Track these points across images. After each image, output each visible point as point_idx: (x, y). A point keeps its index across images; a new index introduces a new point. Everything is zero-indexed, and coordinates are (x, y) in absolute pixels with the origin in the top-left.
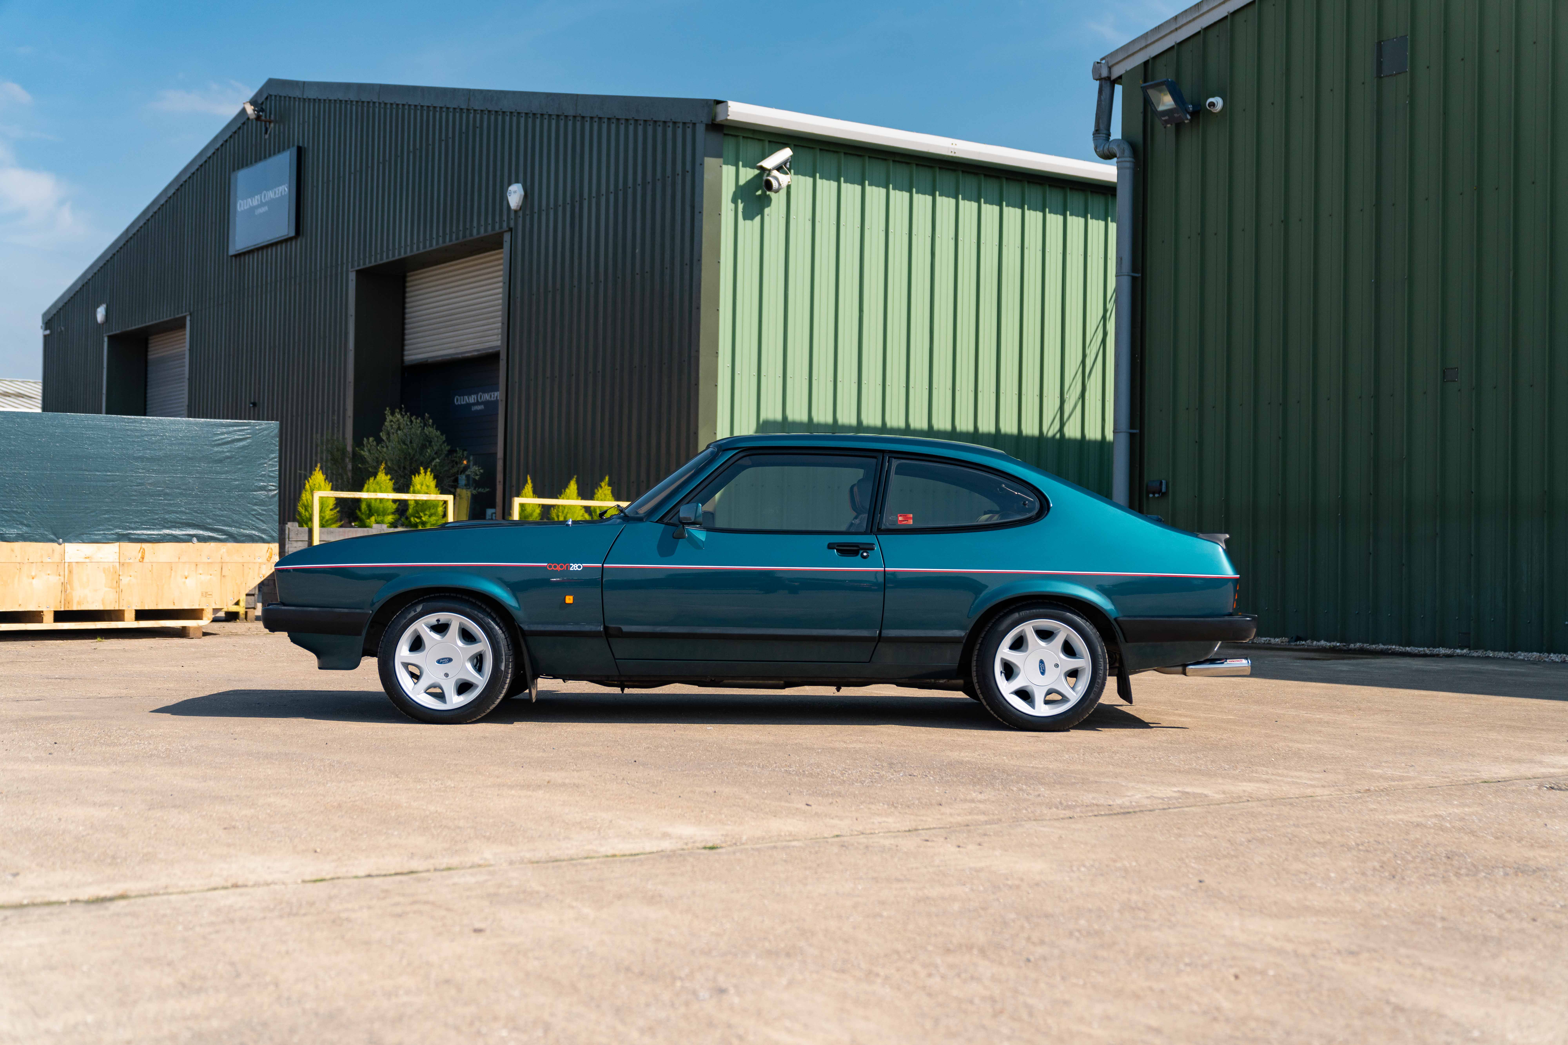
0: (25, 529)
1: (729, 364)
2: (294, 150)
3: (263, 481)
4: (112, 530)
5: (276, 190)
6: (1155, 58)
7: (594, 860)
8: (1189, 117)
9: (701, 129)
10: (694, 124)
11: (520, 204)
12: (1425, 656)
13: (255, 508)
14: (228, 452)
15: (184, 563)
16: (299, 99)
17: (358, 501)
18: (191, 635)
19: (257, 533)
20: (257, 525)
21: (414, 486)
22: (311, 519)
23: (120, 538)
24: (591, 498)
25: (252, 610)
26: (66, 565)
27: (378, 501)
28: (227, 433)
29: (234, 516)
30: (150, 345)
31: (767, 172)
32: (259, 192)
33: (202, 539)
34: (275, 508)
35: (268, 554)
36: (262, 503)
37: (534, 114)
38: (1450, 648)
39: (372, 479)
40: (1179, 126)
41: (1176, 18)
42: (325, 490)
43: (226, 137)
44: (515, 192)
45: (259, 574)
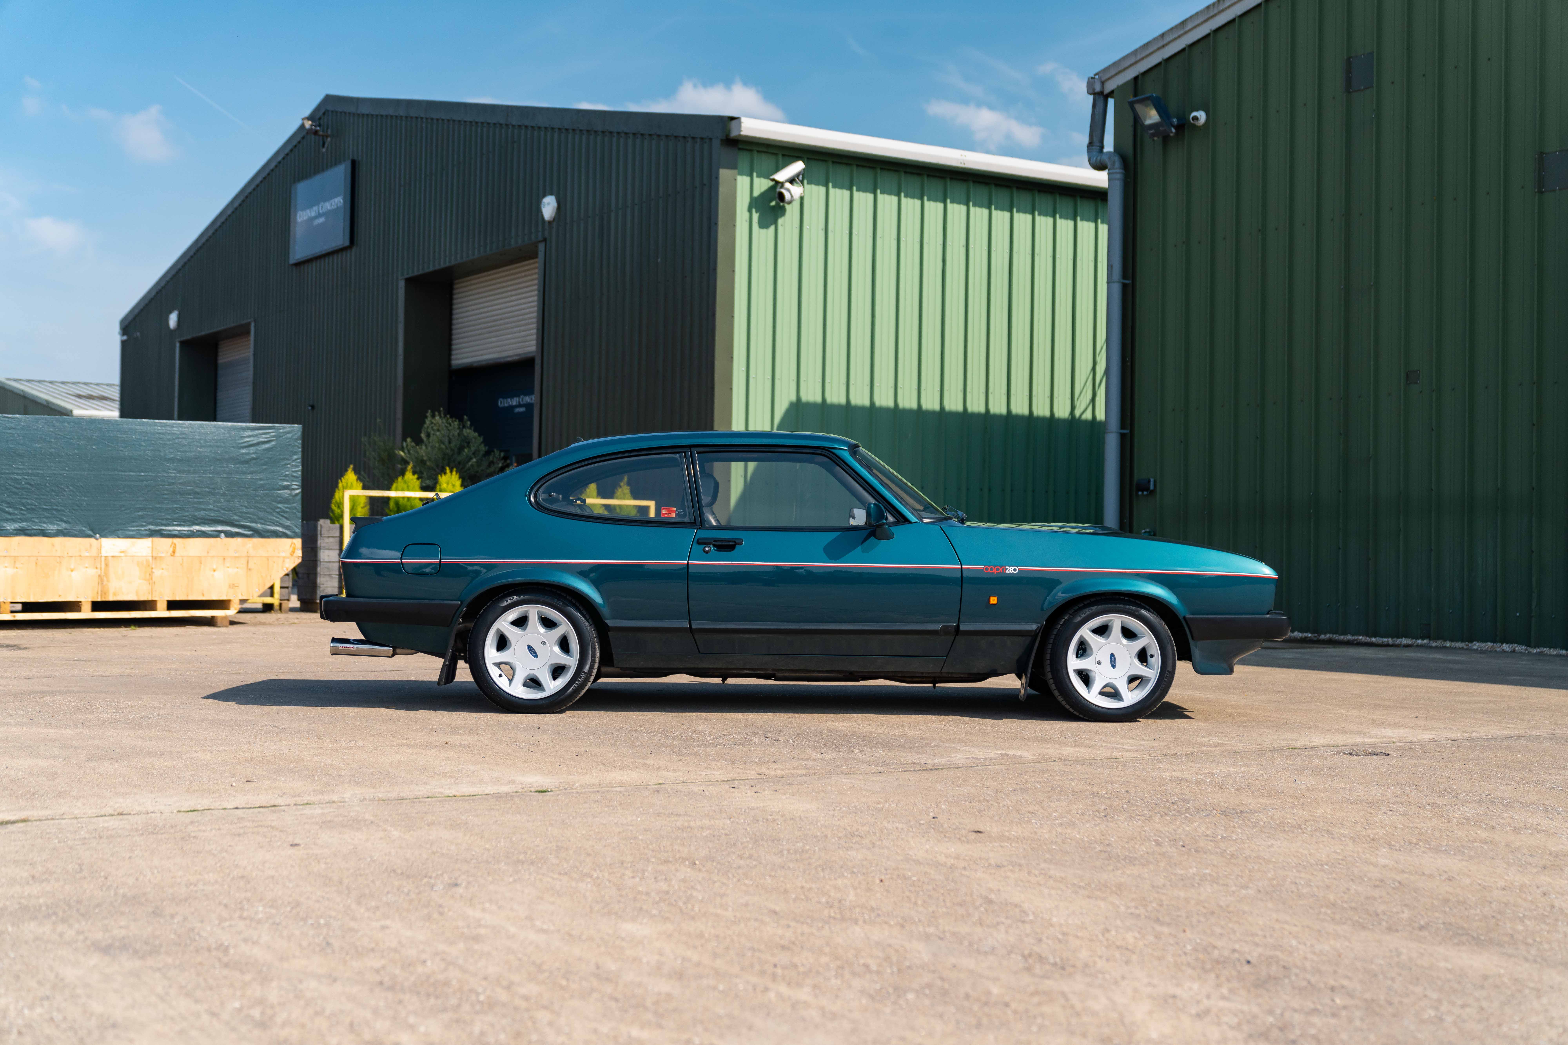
0: (64, 525)
1: (744, 368)
2: (348, 164)
3: (287, 481)
4: (145, 526)
5: (332, 201)
6: (1144, 74)
7: (433, 799)
8: (1173, 130)
9: (716, 143)
10: (711, 139)
11: (553, 216)
12: (1388, 645)
13: (280, 505)
14: (254, 453)
15: (213, 557)
16: (354, 114)
17: (388, 499)
18: (219, 624)
19: (280, 529)
20: (281, 522)
21: (440, 485)
22: (341, 516)
23: (152, 534)
24: (611, 496)
25: (286, 602)
26: (103, 559)
27: (406, 499)
28: (252, 436)
29: (260, 513)
30: (220, 350)
31: (780, 185)
32: (317, 204)
33: (229, 535)
34: (298, 505)
35: (291, 549)
36: (285, 501)
37: (567, 130)
38: (1412, 639)
39: (400, 479)
40: (1166, 139)
41: (1163, 35)
42: (356, 489)
43: (287, 151)
44: (549, 204)
45: (283, 567)
